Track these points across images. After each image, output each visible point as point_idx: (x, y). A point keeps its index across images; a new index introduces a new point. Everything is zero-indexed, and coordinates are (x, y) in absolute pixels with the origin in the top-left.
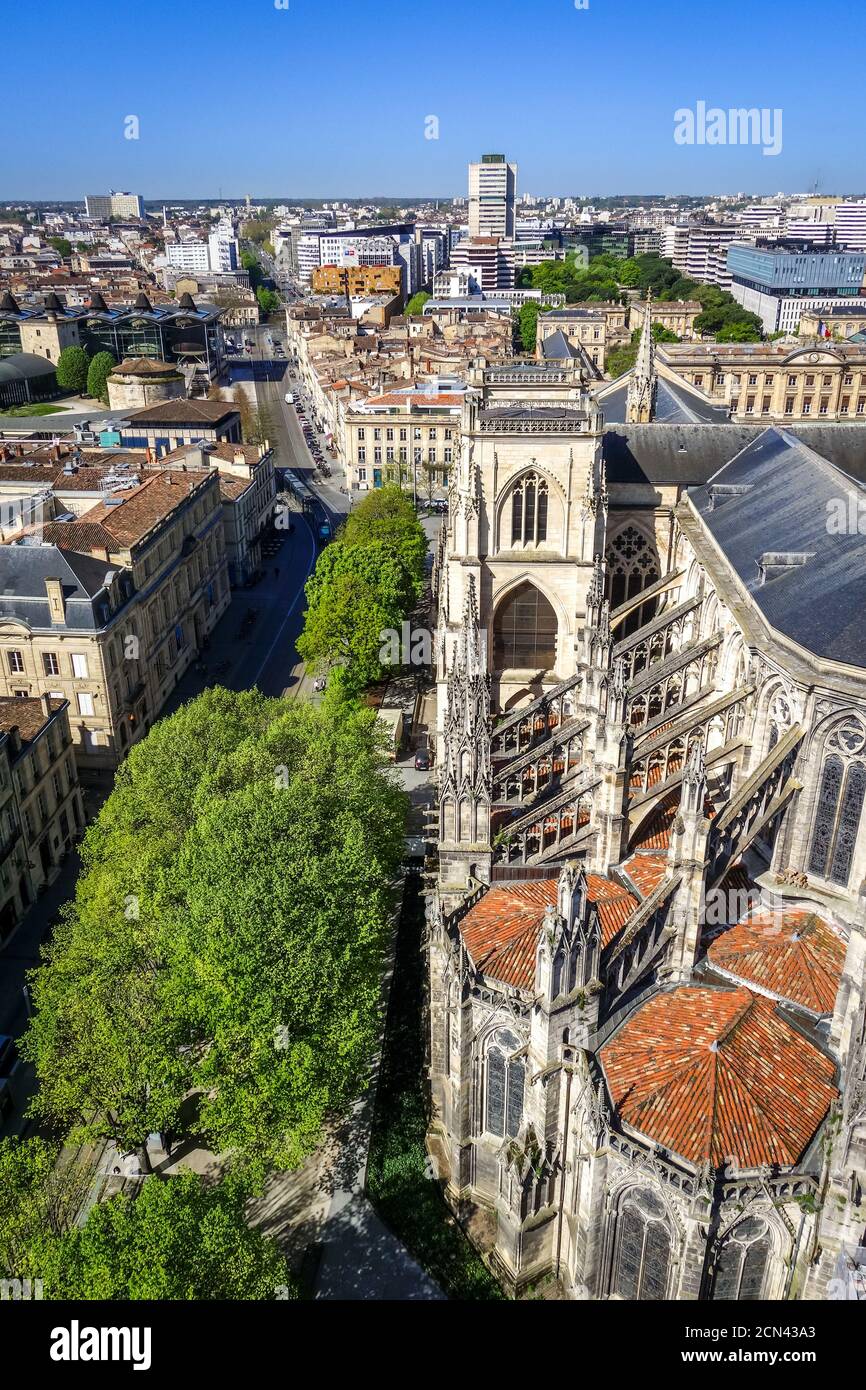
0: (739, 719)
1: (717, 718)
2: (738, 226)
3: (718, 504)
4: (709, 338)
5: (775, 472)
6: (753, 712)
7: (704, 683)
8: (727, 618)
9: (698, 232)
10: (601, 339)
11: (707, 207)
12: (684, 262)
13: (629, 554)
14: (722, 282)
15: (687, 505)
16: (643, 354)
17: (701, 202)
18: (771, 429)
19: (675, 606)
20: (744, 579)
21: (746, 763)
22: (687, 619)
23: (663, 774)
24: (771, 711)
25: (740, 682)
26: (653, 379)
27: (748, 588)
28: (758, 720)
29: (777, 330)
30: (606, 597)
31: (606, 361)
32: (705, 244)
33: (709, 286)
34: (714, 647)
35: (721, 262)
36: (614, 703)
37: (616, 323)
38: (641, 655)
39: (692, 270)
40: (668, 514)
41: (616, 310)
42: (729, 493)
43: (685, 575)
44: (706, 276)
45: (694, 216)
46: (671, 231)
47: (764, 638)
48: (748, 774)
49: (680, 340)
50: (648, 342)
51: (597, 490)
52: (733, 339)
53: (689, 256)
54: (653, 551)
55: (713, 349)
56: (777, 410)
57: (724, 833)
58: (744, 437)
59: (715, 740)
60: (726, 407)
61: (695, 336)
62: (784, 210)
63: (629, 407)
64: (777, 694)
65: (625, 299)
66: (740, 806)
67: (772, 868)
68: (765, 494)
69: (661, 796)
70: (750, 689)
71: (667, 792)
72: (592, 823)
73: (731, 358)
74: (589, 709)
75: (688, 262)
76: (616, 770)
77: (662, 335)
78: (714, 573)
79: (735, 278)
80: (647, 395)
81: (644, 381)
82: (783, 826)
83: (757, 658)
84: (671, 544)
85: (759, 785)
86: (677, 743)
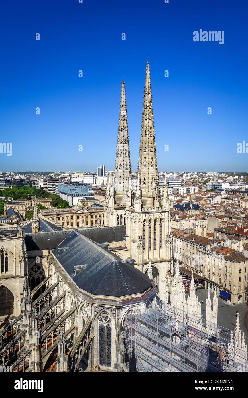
0: (74, 318)
1: (67, 320)
2: (60, 179)
3: (60, 253)
4: (55, 208)
5: (75, 243)
6: (77, 315)
7: (62, 309)
8: (66, 287)
9: (49, 181)
10: (24, 209)
11: (51, 174)
12: (46, 188)
13: (36, 272)
14: (57, 193)
15: (52, 255)
16: (35, 213)
17: (49, 173)
18: (73, 231)
19: (51, 286)
20: (70, 275)
21: (77, 333)
22: (55, 289)
23: (52, 342)
24: (82, 314)
25: (72, 307)
26: (39, 220)
27: (71, 277)
28: (79, 318)
29: (73, 205)
30: (29, 286)
31: (26, 215)
32: (51, 183)
33: (53, 194)
34: (64, 297)
35: (56, 188)
36: (34, 322)
37: (28, 205)
38: (42, 304)
39: (49, 190)
40: (46, 258)
41: (28, 201)
42: (63, 250)
43: (53, 276)
44: (53, 192)
45: (48, 177)
46: (42, 180)
47: (77, 292)
48: (78, 336)
49: (47, 209)
50: (36, 210)
51: (24, 253)
52: (61, 208)
53: (47, 186)
54: (43, 270)
55: (56, 211)
56: (75, 225)
57: (73, 359)
58: (66, 234)
59: (67, 327)
60: (61, 226)
61: (51, 207)
62: (71, 175)
63: (32, 228)
64: (83, 308)
65: (30, 198)
66: (76, 348)
67: (89, 367)
68: (73, 249)
69: (52, 351)
70: (75, 308)
71: (54, 349)
72: (30, 367)
73: (61, 213)
74: (26, 326)
75: (47, 188)
76: (36, 345)
77: (40, 208)
78: (61, 274)
79: (60, 192)
80: (37, 224)
81: (36, 221)
82: (90, 351)
83: (76, 298)
84: (48, 267)
85: (81, 339)
86: (55, 331)
